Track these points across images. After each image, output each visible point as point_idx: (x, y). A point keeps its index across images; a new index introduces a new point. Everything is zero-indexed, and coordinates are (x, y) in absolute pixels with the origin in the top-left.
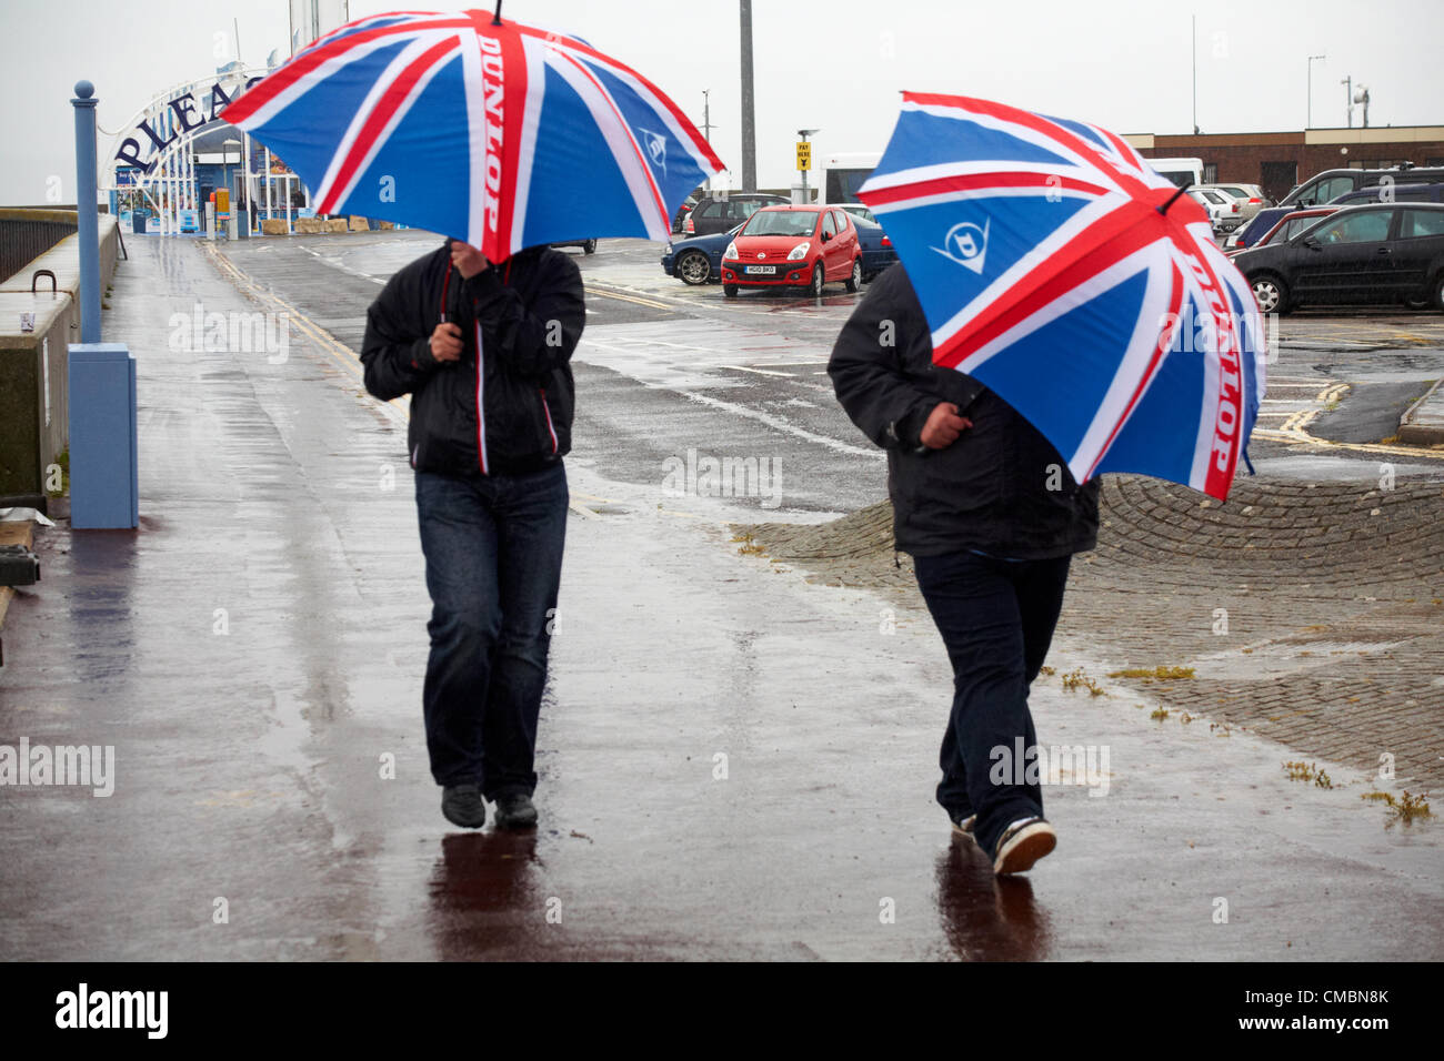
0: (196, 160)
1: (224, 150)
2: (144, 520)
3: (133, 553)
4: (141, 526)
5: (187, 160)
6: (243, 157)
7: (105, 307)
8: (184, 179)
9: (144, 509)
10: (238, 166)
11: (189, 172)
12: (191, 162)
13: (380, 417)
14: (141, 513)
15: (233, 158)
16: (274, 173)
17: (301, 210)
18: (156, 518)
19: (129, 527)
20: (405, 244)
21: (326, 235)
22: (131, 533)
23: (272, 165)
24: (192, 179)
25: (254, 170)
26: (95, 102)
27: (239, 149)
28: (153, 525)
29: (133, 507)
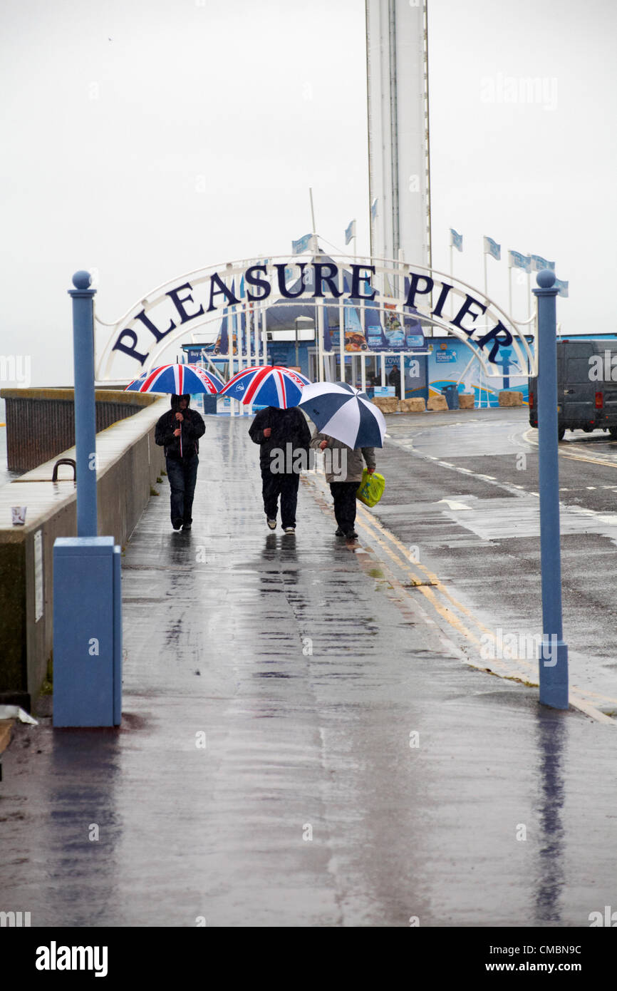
0: (270, 337)
1: (297, 326)
2: (130, 717)
3: (114, 752)
4: (124, 724)
5: (260, 338)
6: (317, 334)
7: (154, 494)
8: (257, 357)
9: (128, 705)
10: (312, 343)
11: (261, 350)
12: (265, 339)
13: (406, 610)
14: (124, 710)
15: (306, 335)
16: (348, 350)
17: (377, 389)
18: (142, 716)
19: (111, 724)
20: (482, 424)
21: (403, 414)
22: (114, 731)
23: (347, 342)
24: (265, 357)
25: (327, 348)
26: (92, 293)
27: (313, 325)
28: (136, 722)
29: (116, 704)
